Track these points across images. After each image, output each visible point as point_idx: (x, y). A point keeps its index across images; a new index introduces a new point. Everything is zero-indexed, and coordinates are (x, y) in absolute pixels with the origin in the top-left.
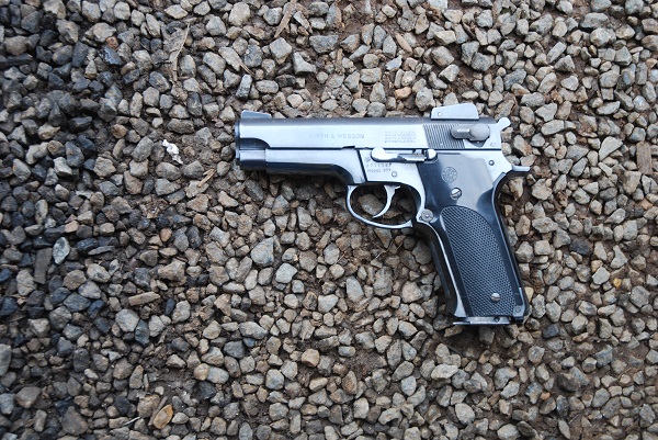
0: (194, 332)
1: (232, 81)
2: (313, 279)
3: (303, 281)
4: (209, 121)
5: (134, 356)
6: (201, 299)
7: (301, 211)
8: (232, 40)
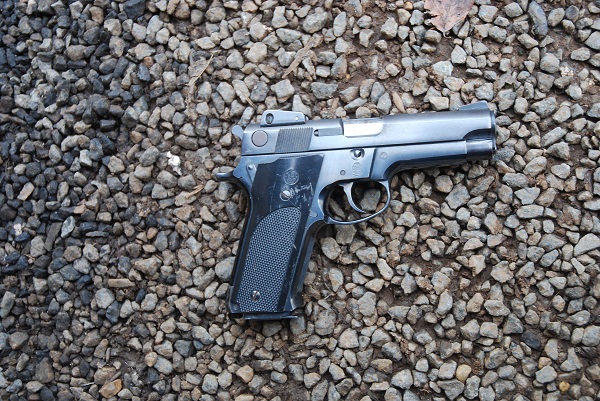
5: (103, 330)
6: (167, 295)
8: (246, 75)
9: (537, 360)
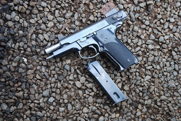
0: (23, 112)
1: (45, 44)
2: (59, 102)
3: (56, 103)
4: (37, 53)
5: (5, 117)
6: (26, 103)
7: (59, 83)
8: (47, 32)
9: (136, 110)
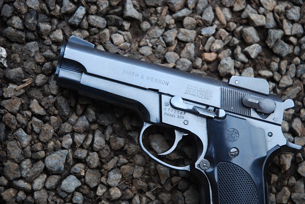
1: (69, 9)
2: (92, 195)
3: (84, 195)
4: (40, 36)
7: (98, 133)
